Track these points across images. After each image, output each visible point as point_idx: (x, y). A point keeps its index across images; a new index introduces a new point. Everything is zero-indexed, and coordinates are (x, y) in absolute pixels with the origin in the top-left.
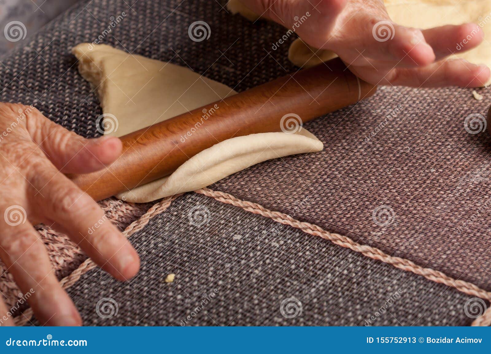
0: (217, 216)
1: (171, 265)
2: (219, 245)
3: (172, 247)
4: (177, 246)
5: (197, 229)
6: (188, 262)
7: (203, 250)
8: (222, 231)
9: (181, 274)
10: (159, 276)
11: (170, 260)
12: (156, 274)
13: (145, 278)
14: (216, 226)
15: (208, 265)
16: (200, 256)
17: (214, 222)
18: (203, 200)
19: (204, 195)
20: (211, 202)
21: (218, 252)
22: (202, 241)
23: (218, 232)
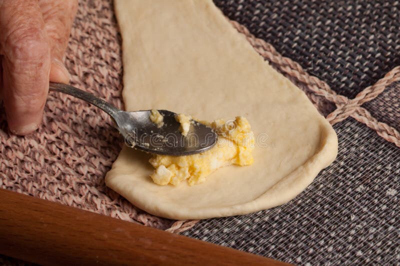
0: (374, 158)
1: (308, 220)
2: (369, 199)
3: (315, 193)
4: (321, 192)
5: (348, 173)
6: (328, 218)
7: (348, 204)
8: (375, 181)
9: (317, 234)
10: (291, 232)
11: (308, 211)
12: (289, 229)
13: (275, 232)
14: (371, 172)
15: (350, 226)
16: (344, 212)
17: (370, 165)
18: (363, 132)
19: (365, 125)
20: (371, 136)
21: (365, 209)
22: (350, 190)
23: (372, 181)
